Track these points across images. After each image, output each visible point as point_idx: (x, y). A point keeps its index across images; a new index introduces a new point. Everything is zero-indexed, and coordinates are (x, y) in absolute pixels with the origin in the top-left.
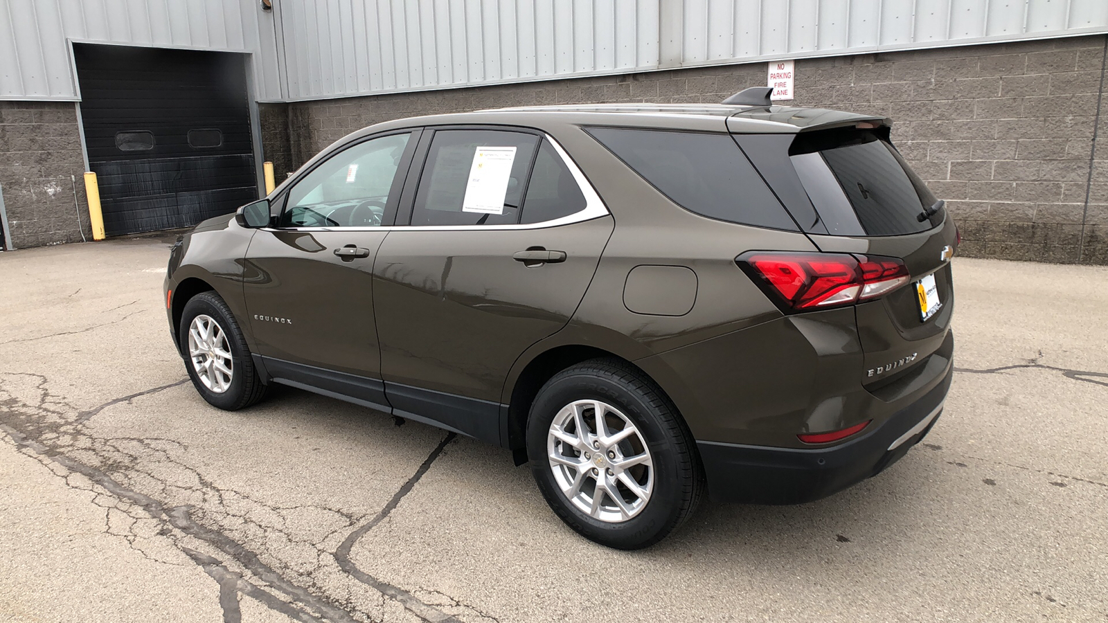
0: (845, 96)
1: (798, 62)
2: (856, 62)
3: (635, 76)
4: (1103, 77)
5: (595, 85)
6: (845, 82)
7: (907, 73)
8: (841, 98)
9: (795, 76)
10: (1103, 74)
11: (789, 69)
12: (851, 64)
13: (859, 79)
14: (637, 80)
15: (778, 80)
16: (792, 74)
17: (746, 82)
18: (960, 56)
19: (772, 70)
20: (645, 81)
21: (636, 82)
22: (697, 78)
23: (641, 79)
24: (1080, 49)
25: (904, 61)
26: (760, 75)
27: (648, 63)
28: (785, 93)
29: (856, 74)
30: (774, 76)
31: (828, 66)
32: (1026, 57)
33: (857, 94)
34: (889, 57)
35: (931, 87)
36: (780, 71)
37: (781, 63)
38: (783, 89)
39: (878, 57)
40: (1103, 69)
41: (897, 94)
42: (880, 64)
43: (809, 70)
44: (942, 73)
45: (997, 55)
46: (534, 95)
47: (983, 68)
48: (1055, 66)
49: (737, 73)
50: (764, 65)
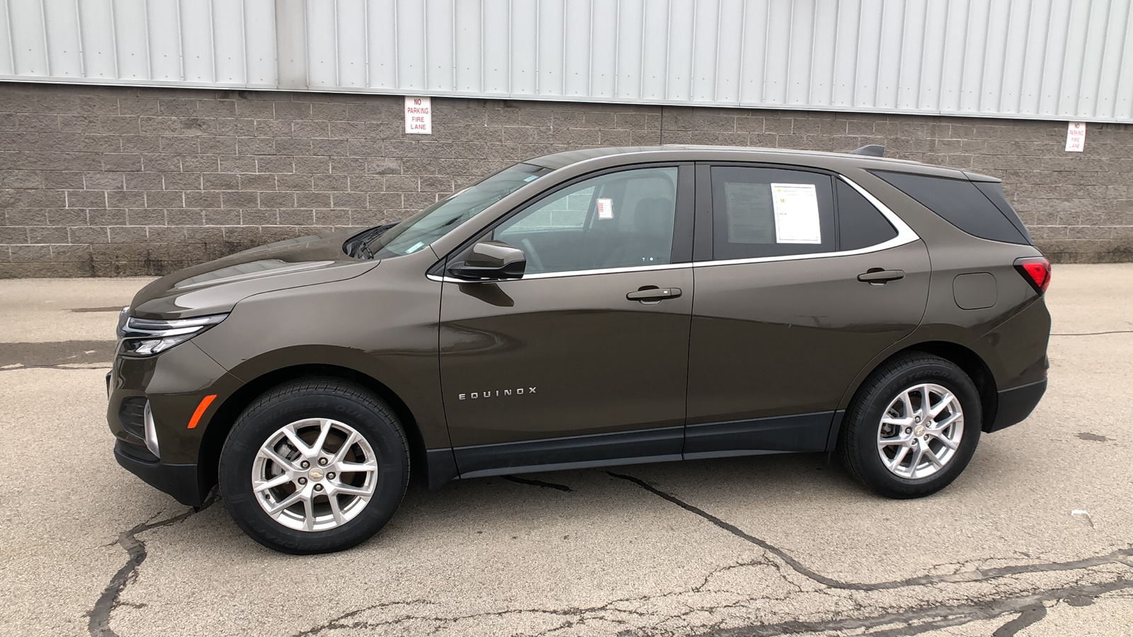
0: (480, 135)
1: (434, 100)
2: (488, 105)
3: (242, 94)
4: (661, 135)
5: (183, 98)
6: (479, 123)
7: (531, 119)
8: (477, 136)
9: (432, 112)
10: (661, 133)
11: (426, 104)
12: (484, 107)
13: (491, 121)
14: (245, 98)
15: (416, 115)
16: (429, 110)
17: (380, 113)
18: (570, 110)
19: (409, 104)
20: (255, 101)
21: (245, 101)
22: (326, 103)
23: (250, 97)
24: (647, 114)
25: (528, 109)
26: (395, 108)
27: (262, 80)
28: (423, 127)
29: (488, 116)
30: (411, 110)
31: (463, 106)
32: (615, 116)
33: (491, 134)
34: (514, 104)
35: (550, 133)
36: (417, 106)
37: (418, 99)
38: (421, 123)
39: (507, 103)
40: (661, 130)
41: (524, 136)
42: (509, 109)
43: (446, 108)
44: (558, 122)
45: (596, 112)
46: (78, 101)
47: (587, 121)
48: (634, 124)
49: (370, 103)
50: (401, 98)
